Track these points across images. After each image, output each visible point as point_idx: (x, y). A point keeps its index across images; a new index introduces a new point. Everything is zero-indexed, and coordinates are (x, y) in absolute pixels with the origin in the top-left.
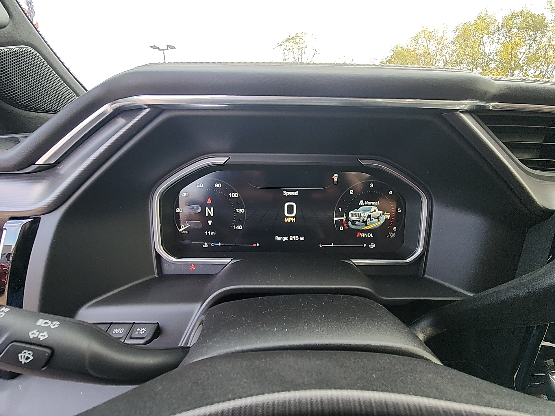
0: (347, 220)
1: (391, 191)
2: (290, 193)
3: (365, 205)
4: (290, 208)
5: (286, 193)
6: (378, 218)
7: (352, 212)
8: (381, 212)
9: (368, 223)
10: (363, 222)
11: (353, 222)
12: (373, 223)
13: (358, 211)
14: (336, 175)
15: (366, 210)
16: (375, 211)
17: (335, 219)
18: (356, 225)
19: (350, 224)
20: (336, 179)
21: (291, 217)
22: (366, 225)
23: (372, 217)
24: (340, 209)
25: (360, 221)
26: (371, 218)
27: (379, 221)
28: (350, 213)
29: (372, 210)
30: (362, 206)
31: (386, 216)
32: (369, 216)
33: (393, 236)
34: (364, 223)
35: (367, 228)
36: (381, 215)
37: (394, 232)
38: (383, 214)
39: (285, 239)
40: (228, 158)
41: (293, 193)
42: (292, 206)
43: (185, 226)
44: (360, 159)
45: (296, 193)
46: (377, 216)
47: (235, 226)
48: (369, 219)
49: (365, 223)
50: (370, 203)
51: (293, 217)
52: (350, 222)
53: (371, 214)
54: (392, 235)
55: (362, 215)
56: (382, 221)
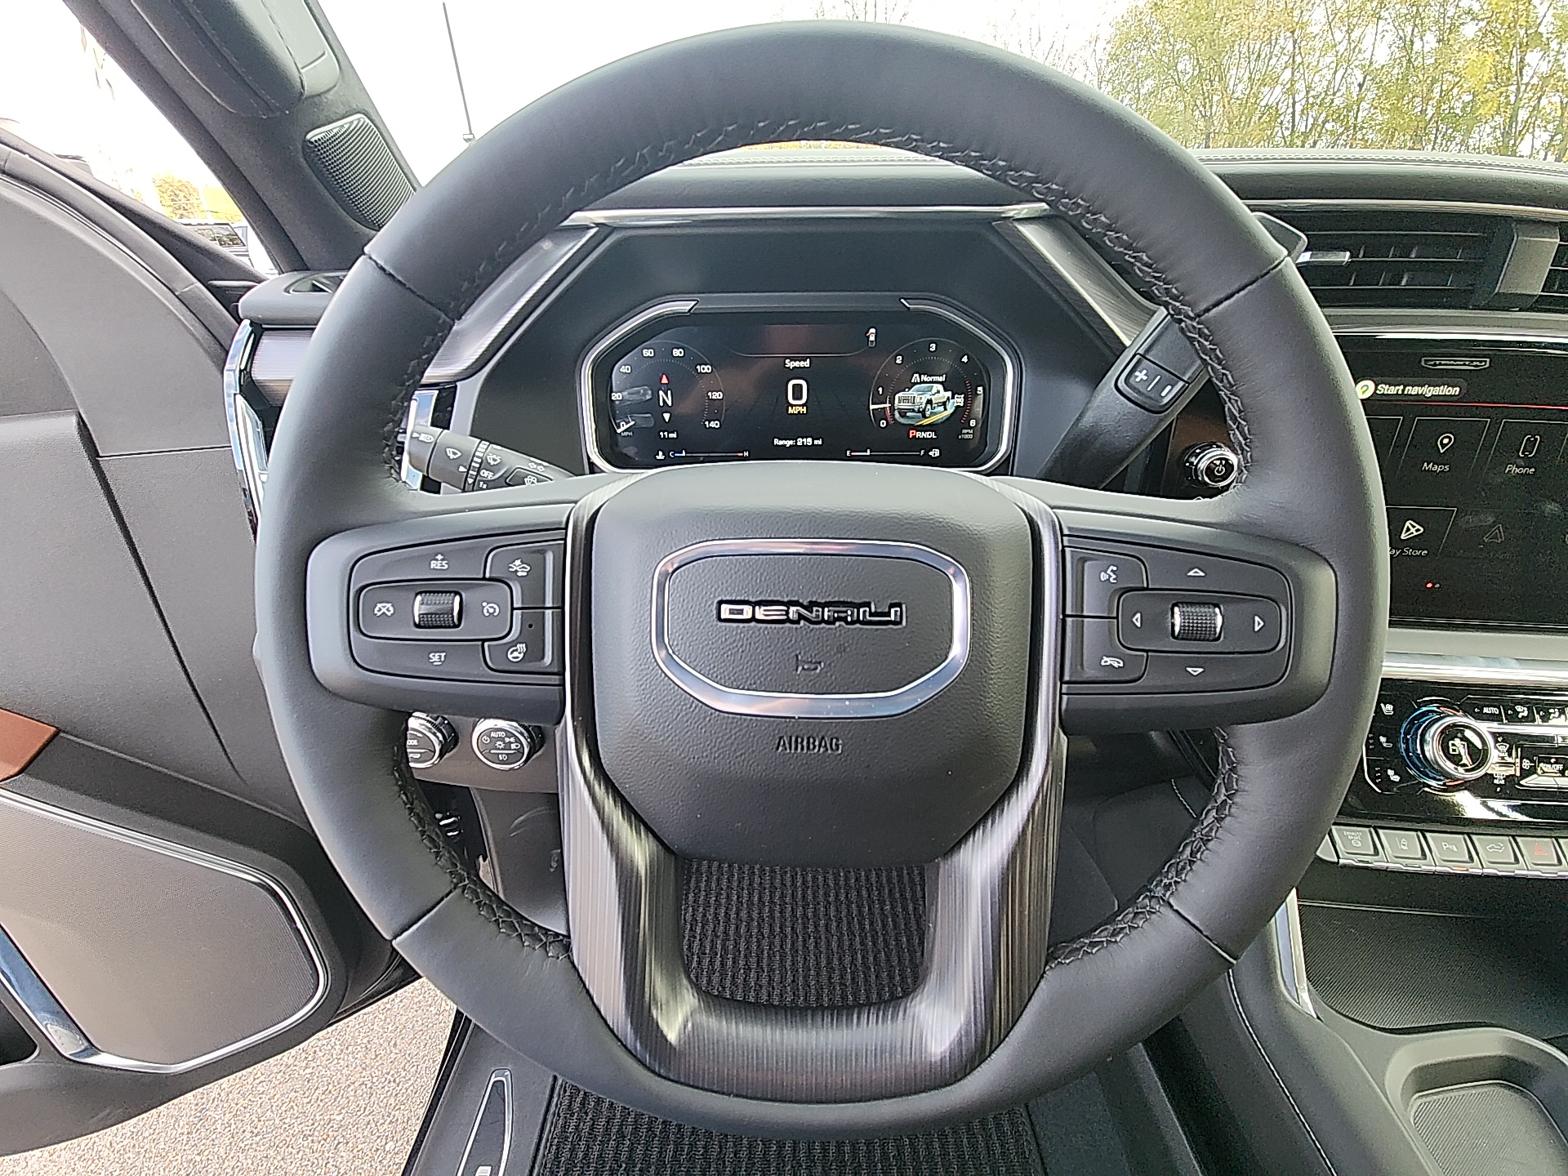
0: (892, 409)
1: (966, 357)
2: (797, 364)
3: (921, 383)
4: (797, 390)
5: (790, 364)
6: (944, 404)
7: (901, 394)
8: (949, 394)
9: (928, 413)
10: (919, 412)
11: (903, 414)
12: (935, 414)
13: (910, 392)
14: (873, 330)
15: (924, 392)
16: (938, 392)
17: (872, 407)
18: (908, 417)
19: (897, 415)
20: (872, 338)
21: (799, 405)
22: (924, 417)
23: (934, 402)
24: (880, 389)
25: (913, 411)
26: (931, 404)
27: (945, 409)
28: (897, 396)
29: (934, 391)
30: (917, 383)
31: (959, 400)
32: (929, 402)
33: (971, 436)
34: (920, 414)
35: (926, 422)
36: (948, 398)
37: (971, 428)
38: (953, 398)
39: (789, 443)
40: (694, 303)
41: (802, 364)
42: (801, 386)
43: (627, 423)
44: (905, 299)
45: (807, 364)
46: (942, 401)
47: (707, 423)
48: (929, 406)
49: (923, 413)
50: (931, 379)
51: (803, 405)
52: (896, 413)
53: (933, 397)
54: (968, 433)
55: (917, 400)
56: (950, 410)
